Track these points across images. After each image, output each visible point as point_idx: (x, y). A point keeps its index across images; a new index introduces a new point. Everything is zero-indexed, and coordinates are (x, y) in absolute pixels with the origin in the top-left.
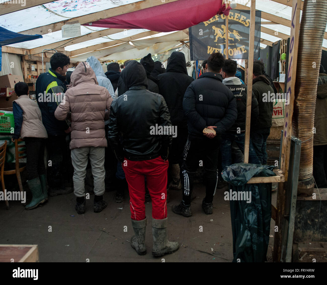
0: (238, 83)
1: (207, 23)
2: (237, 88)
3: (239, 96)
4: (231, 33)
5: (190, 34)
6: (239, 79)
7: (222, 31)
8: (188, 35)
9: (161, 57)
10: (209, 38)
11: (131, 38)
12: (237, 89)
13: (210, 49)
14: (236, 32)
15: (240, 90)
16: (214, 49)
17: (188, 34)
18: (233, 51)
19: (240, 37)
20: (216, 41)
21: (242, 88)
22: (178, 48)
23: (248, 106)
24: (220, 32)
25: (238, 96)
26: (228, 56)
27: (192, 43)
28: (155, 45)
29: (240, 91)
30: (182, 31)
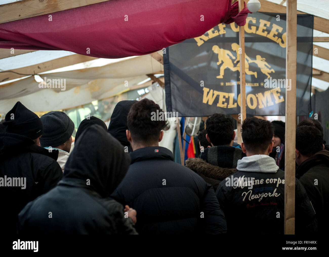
0: (271, 168)
1: (201, 39)
2: (268, 179)
3: (273, 195)
4: (251, 61)
5: (166, 60)
6: (272, 159)
7: (234, 56)
8: (161, 63)
9: (106, 107)
10: (208, 67)
11: (39, 67)
12: (268, 181)
13: (208, 93)
14: (262, 59)
15: (275, 182)
16: (216, 93)
17: (162, 61)
18: (257, 98)
19: (270, 69)
20: (221, 77)
21: (279, 178)
22: (144, 88)
23: (287, 219)
24: (228, 57)
25: (270, 196)
26: (245, 109)
27: (170, 80)
28: (92, 83)
29: (274, 185)
30: (148, 56)
